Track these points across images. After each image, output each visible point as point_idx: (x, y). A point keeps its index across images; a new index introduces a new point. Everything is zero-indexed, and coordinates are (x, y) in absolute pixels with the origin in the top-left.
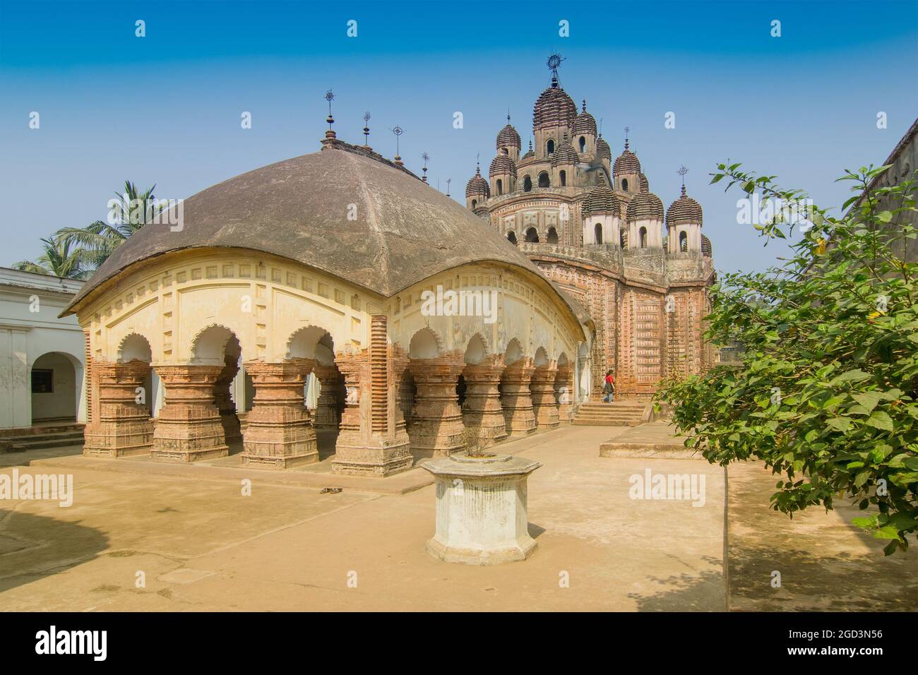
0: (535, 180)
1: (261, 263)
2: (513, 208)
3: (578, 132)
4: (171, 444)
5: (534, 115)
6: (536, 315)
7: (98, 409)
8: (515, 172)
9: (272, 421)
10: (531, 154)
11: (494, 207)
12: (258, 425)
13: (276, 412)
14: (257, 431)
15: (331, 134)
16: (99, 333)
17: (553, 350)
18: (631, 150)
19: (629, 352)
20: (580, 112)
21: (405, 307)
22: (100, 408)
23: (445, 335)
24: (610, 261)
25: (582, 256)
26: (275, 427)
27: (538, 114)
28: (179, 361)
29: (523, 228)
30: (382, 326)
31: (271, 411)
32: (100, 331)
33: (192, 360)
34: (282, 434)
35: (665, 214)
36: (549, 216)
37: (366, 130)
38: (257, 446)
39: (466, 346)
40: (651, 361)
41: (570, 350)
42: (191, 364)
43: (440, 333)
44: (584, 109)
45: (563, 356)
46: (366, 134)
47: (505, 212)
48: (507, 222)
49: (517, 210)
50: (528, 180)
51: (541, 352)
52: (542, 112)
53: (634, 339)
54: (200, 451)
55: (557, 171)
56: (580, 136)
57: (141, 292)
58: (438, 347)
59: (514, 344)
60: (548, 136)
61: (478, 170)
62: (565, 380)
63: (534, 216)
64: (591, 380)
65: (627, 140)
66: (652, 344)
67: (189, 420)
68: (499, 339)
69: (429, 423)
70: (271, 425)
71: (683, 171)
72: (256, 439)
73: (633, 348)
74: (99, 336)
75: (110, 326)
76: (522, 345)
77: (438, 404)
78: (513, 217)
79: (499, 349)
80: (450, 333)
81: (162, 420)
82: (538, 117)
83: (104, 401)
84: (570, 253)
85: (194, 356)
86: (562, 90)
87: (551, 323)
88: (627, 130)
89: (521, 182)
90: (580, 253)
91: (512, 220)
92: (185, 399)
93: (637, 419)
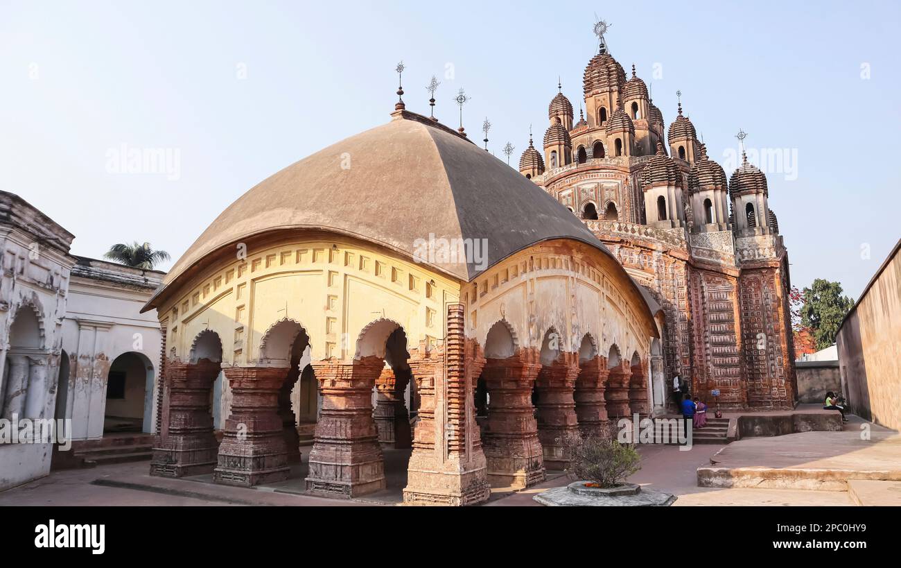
0: (589, 152)
1: (335, 246)
2: (568, 181)
3: (630, 98)
4: (235, 462)
5: (584, 82)
6: (608, 305)
7: (168, 419)
8: (569, 142)
9: (339, 437)
10: (583, 122)
11: (550, 182)
12: (325, 441)
13: (343, 425)
14: (323, 449)
15: (401, 105)
16: (175, 330)
17: (626, 348)
18: (685, 115)
19: (703, 351)
20: (629, 77)
21: (482, 295)
22: (170, 417)
23: (521, 329)
24: (676, 240)
25: (646, 234)
26: (342, 444)
27: (588, 81)
28: (248, 362)
29: (580, 204)
30: (459, 318)
31: (338, 423)
32: (176, 327)
33: (261, 360)
34: (349, 453)
35: (728, 184)
36: (607, 190)
37: (432, 100)
38: (324, 467)
39: (541, 343)
40: (728, 360)
41: (642, 348)
42: (260, 366)
43: (515, 326)
44: (634, 73)
45: (636, 355)
46: (431, 105)
47: (561, 186)
48: (564, 197)
49: (573, 184)
50: (582, 151)
51: (614, 349)
52: (591, 78)
53: (708, 334)
54: (263, 472)
55: (612, 138)
56: (633, 101)
57: (217, 283)
58: (513, 344)
59: (588, 340)
60: (599, 103)
61: (531, 142)
62: (639, 386)
63: (592, 190)
64: (665, 387)
65: (679, 105)
66: (728, 339)
67: (255, 434)
68: (574, 334)
69: (504, 441)
70: (338, 442)
71: (741, 136)
72: (322, 459)
73: (708, 345)
74: (174, 333)
75: (185, 322)
76: (595, 342)
77: (513, 416)
78: (570, 191)
79: (574, 346)
80: (525, 326)
81: (227, 432)
82: (589, 84)
83: (173, 409)
84: (633, 231)
85: (263, 356)
86: (610, 56)
87: (622, 314)
88: (679, 94)
89: (575, 152)
90: (643, 231)
91: (569, 195)
92: (251, 408)
93: (722, 436)
